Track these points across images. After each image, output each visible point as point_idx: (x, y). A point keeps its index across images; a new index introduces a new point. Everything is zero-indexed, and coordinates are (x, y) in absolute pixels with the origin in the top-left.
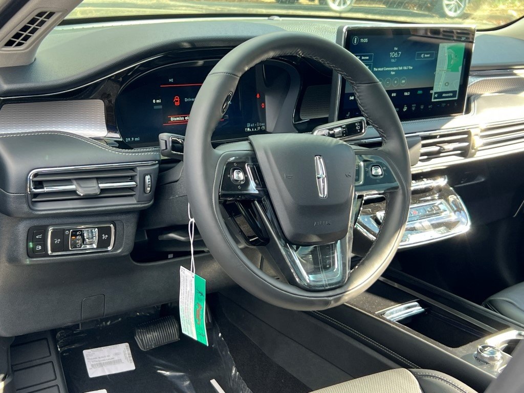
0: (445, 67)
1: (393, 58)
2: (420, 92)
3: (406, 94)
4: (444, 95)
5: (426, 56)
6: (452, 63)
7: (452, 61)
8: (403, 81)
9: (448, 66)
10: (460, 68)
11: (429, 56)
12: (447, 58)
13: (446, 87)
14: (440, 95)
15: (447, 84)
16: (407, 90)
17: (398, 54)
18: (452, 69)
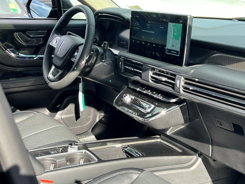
0: (172, 36)
1: (148, 26)
2: (160, 46)
3: (154, 45)
4: (172, 52)
5: (162, 28)
6: (175, 34)
7: (175, 33)
8: (152, 39)
9: (173, 36)
10: (180, 38)
11: (163, 28)
12: (172, 31)
13: (173, 47)
14: (170, 51)
15: (173, 46)
16: (154, 44)
17: (150, 25)
18: (176, 37)
